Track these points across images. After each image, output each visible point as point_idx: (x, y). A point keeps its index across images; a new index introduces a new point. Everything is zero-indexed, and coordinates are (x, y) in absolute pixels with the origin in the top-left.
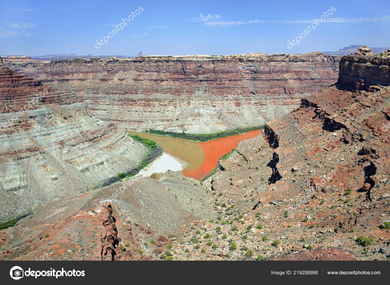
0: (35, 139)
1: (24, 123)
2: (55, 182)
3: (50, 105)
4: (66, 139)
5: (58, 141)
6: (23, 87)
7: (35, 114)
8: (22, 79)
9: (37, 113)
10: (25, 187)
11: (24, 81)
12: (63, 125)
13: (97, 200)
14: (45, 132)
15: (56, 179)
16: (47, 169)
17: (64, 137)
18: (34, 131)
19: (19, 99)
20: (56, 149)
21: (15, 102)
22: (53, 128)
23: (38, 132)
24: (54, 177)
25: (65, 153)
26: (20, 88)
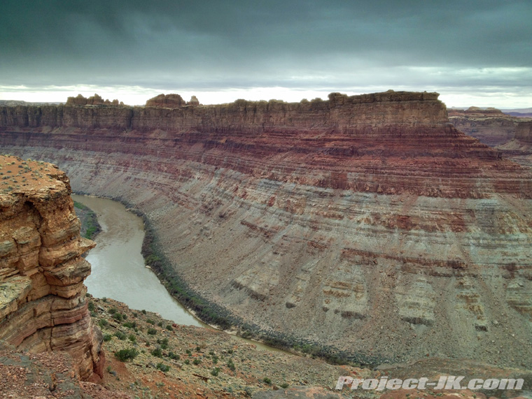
0: (466, 249)
1: (456, 218)
2: (480, 334)
3: (507, 195)
4: (522, 262)
5: (505, 262)
6: (468, 160)
7: (476, 207)
8: (470, 145)
9: (481, 207)
10: (429, 323)
11: (472, 149)
12: (522, 236)
14: (485, 242)
15: (484, 329)
16: (473, 307)
17: (519, 258)
18: (468, 235)
19: (457, 179)
20: (498, 276)
21: (450, 182)
22: (503, 237)
23: (473, 238)
24: (480, 325)
25: (512, 289)
26: (464, 160)
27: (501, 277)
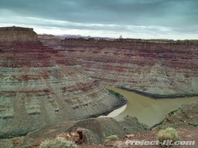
0: (49, 84)
1: (45, 74)
2: (57, 113)
3: (61, 65)
4: (67, 86)
5: (62, 87)
6: (47, 53)
7: (51, 70)
8: (47, 48)
9: (53, 69)
10: (39, 113)
11: (48, 49)
12: (67, 78)
13: (76, 127)
14: (55, 81)
15: (58, 111)
16: (54, 104)
17: (66, 85)
18: (49, 80)
19: (43, 60)
20: (60, 92)
21: (41, 61)
22: (61, 79)
23: (51, 81)
24: (56, 110)
25: (65, 95)
26: (45, 53)
27: (61, 92)
